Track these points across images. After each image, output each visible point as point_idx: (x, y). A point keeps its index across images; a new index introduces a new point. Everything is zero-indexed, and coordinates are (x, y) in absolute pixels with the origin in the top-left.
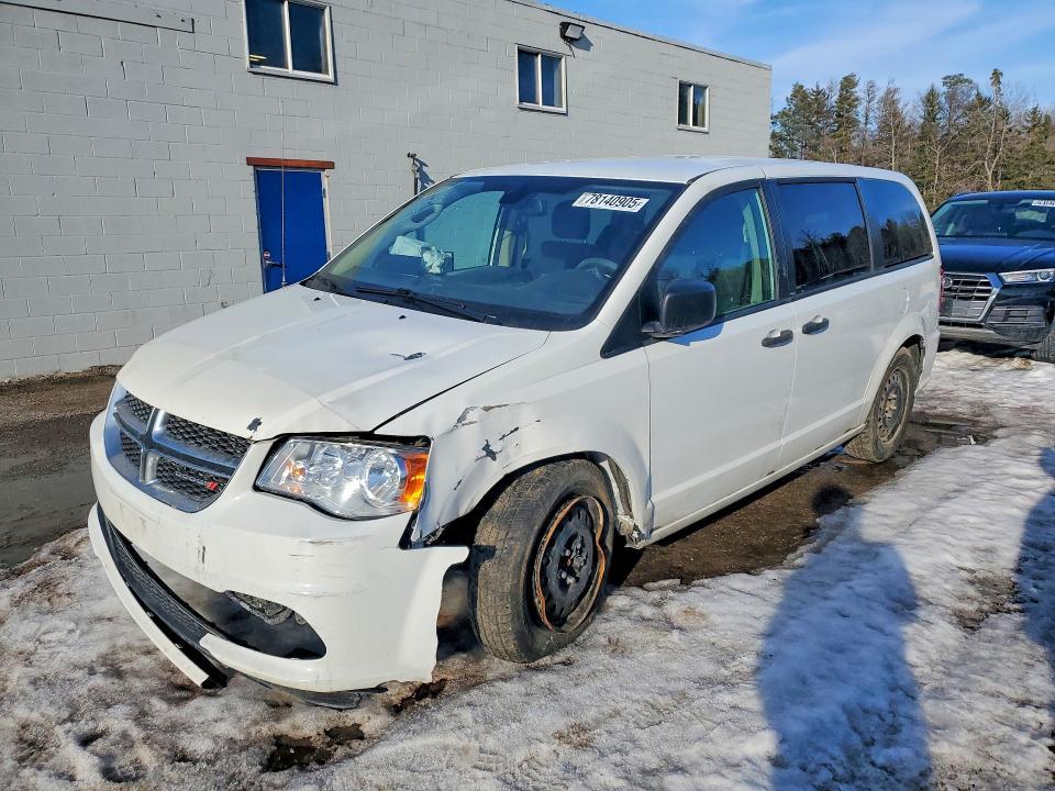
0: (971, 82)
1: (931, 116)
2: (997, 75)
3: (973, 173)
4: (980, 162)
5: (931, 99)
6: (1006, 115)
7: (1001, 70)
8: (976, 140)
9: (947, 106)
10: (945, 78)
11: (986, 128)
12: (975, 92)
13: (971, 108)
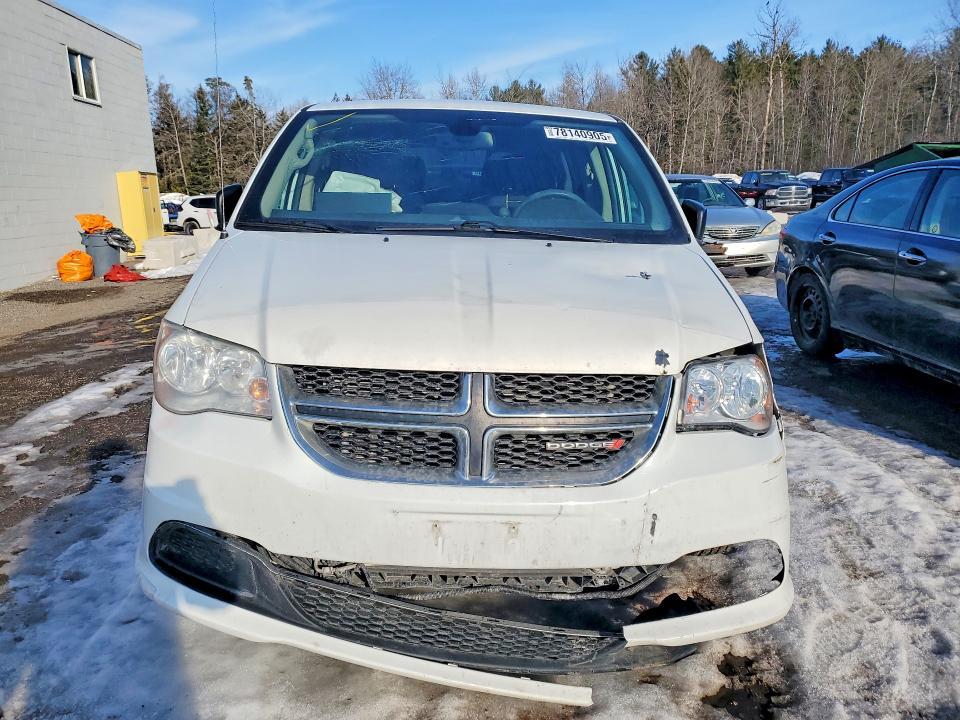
0: (228, 85)
1: (203, 111)
2: (248, 81)
3: (246, 162)
4: (250, 152)
5: (200, 95)
6: (261, 115)
7: (250, 78)
8: (242, 134)
9: (214, 103)
10: (207, 80)
11: (249, 124)
12: (234, 95)
13: (235, 107)
